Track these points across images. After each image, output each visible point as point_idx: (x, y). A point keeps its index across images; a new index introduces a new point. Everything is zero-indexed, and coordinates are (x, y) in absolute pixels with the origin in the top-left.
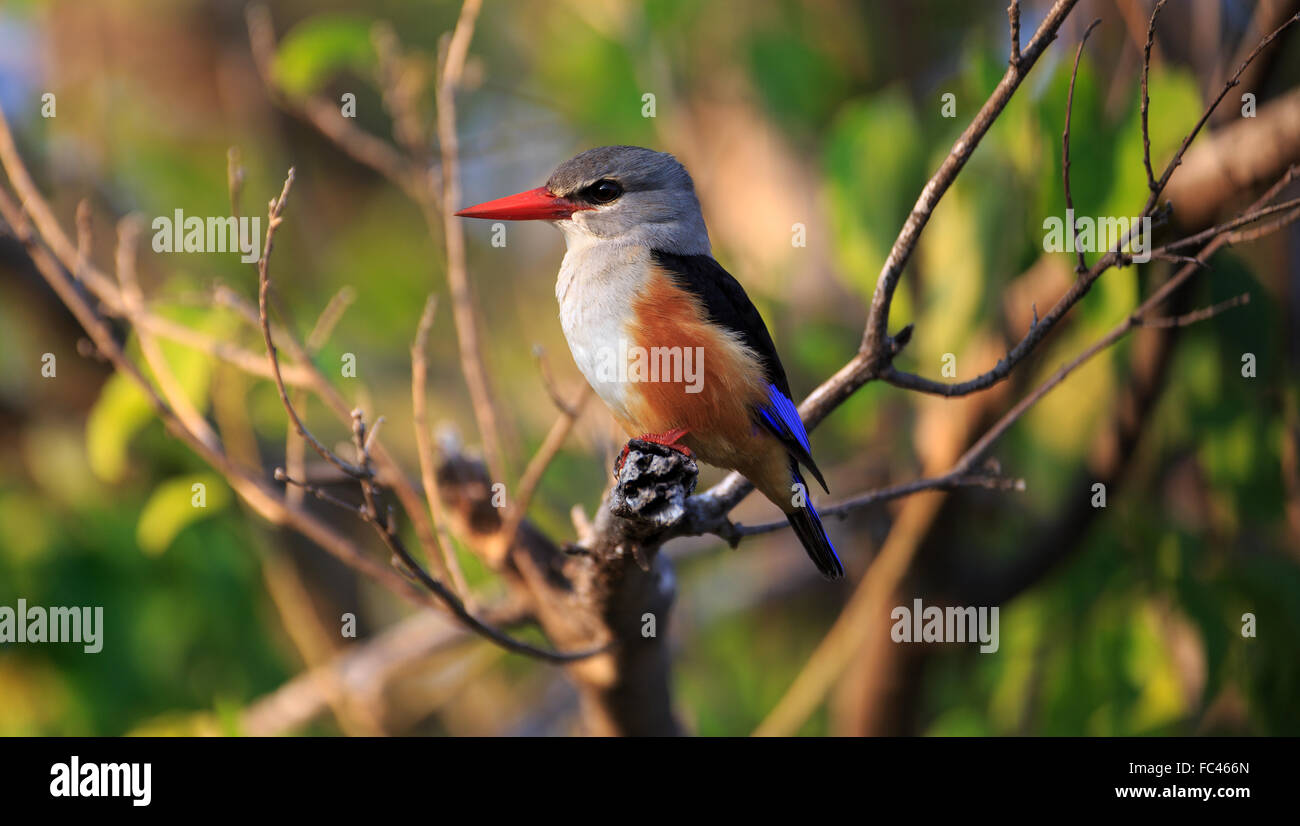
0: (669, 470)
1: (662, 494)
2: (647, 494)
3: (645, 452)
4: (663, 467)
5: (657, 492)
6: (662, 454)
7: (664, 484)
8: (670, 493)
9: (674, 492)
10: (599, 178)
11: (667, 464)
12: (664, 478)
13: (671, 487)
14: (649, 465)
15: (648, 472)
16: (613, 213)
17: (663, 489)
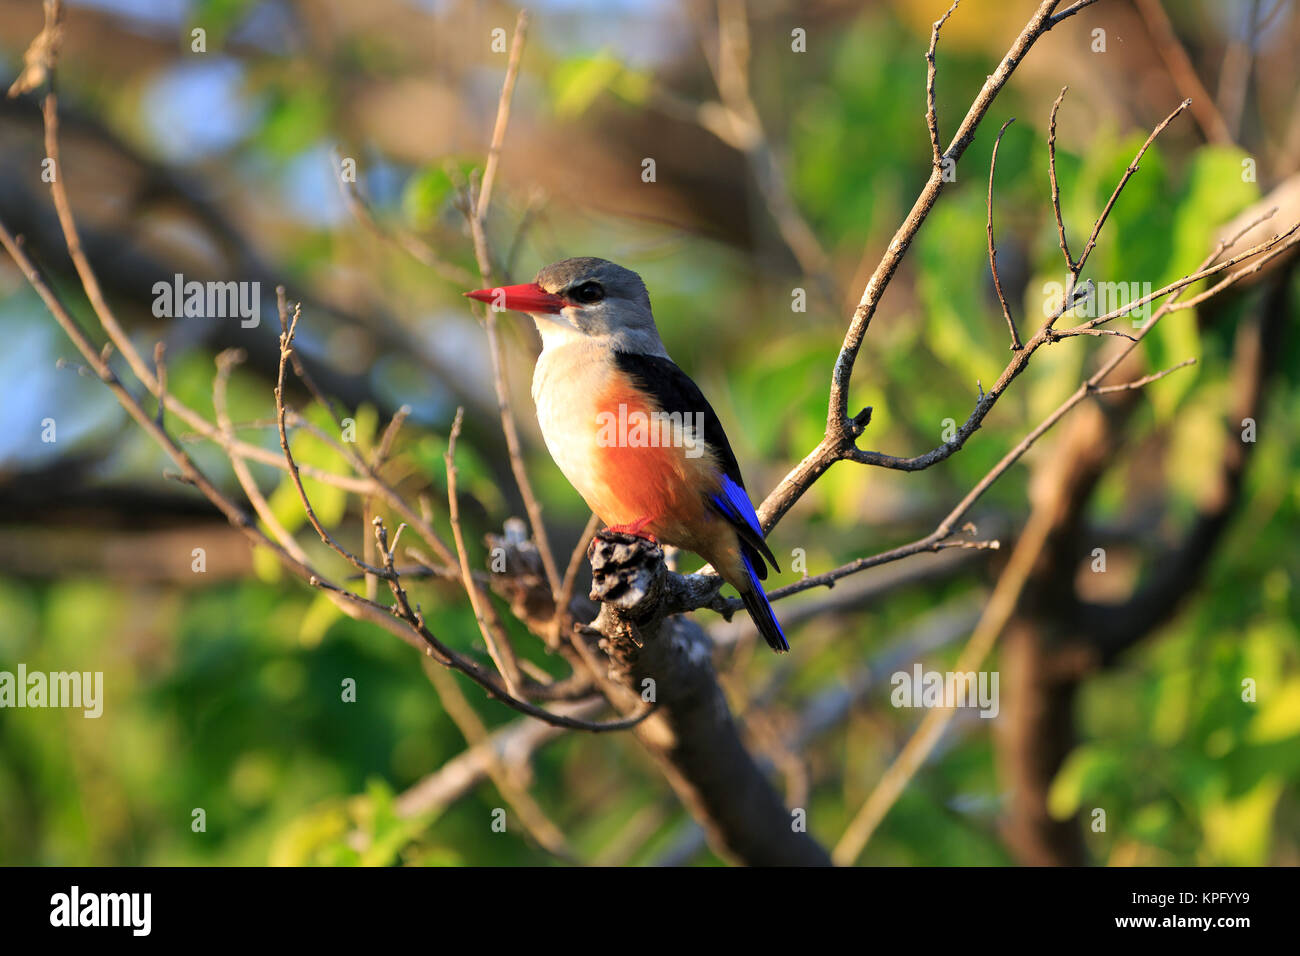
0: (629, 557)
1: (624, 579)
2: (611, 581)
3: (610, 542)
4: (624, 555)
5: (620, 577)
6: (626, 542)
7: (625, 571)
8: (631, 578)
9: (636, 576)
10: (588, 280)
11: (628, 552)
12: (626, 565)
13: (633, 573)
14: (612, 553)
15: (612, 560)
16: (599, 312)
17: (625, 575)
